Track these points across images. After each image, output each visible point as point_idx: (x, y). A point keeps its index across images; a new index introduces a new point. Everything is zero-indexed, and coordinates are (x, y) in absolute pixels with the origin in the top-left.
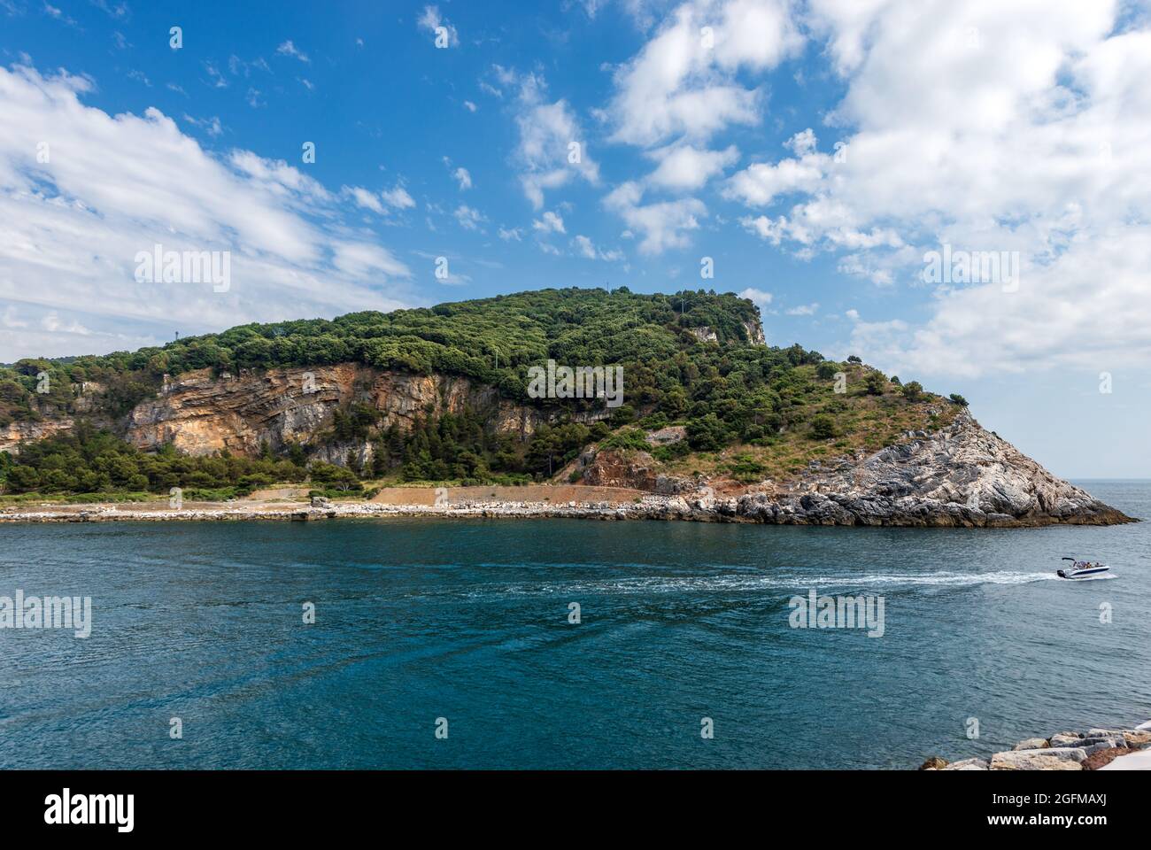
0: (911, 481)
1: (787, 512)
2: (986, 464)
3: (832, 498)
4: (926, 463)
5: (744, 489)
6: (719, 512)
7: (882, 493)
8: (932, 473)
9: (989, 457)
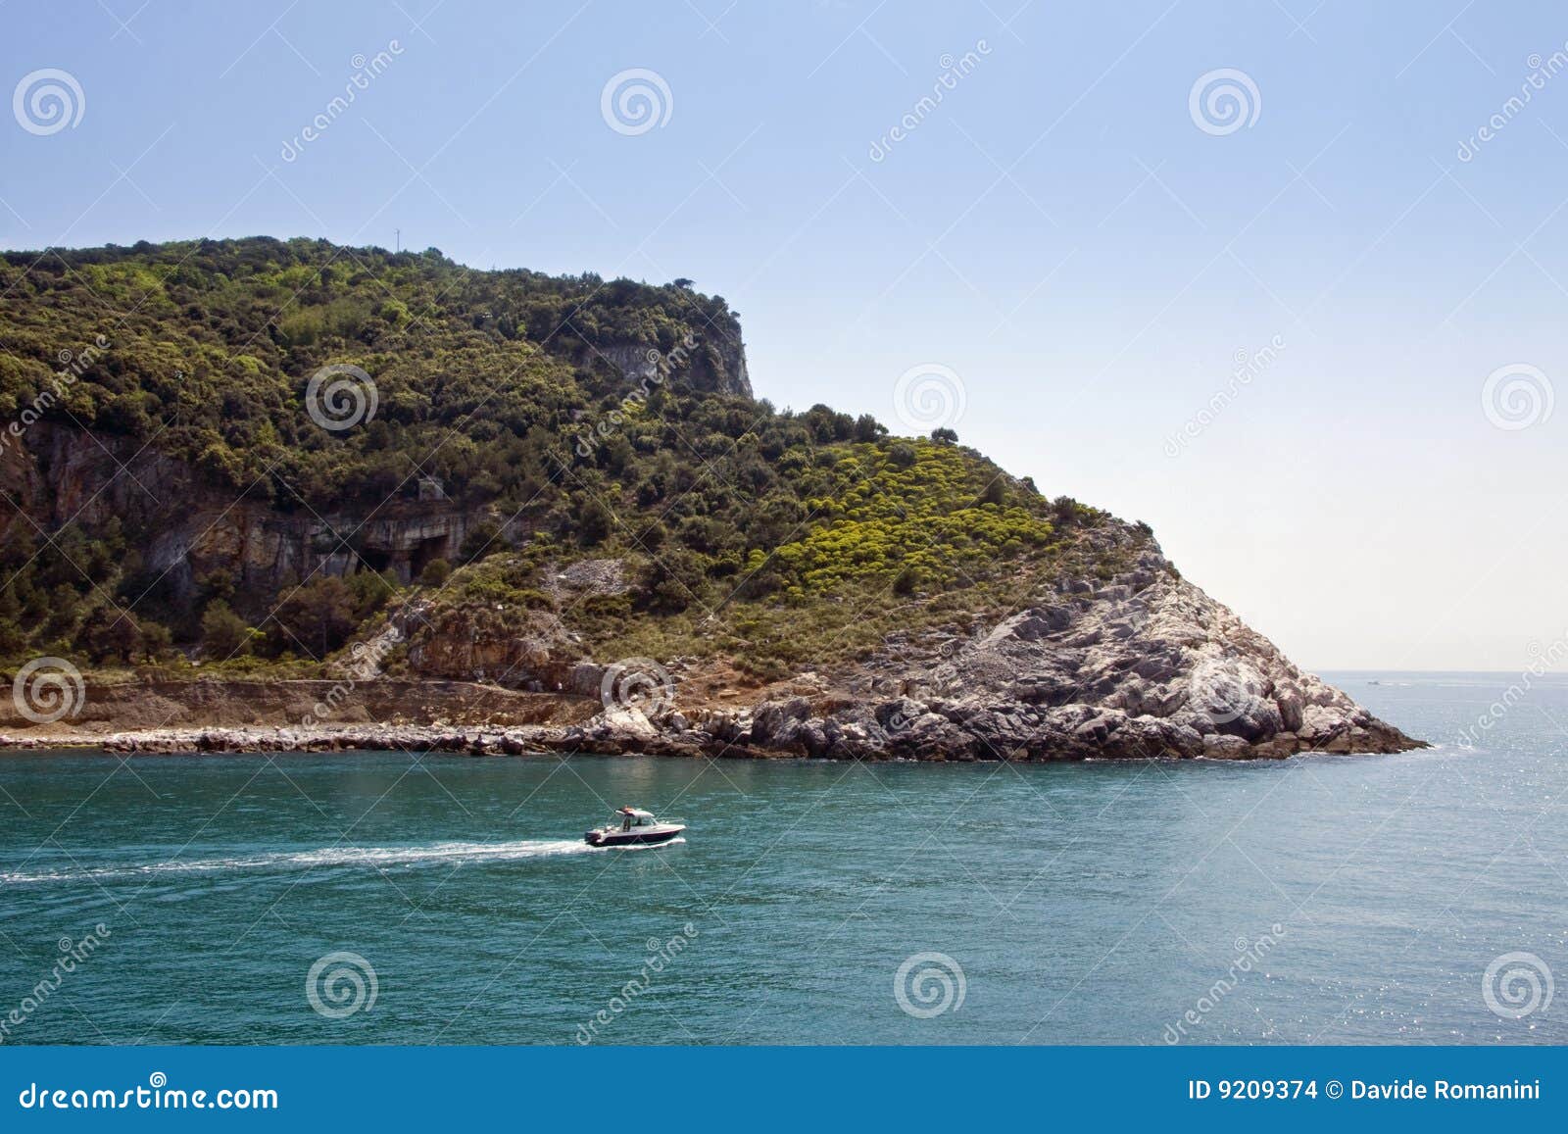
0: (1073, 676)
1: (853, 736)
2: (1194, 644)
3: (935, 708)
4: (1095, 639)
5: (763, 691)
6: (716, 736)
7: (1024, 699)
8: (1108, 661)
9: (1197, 631)
